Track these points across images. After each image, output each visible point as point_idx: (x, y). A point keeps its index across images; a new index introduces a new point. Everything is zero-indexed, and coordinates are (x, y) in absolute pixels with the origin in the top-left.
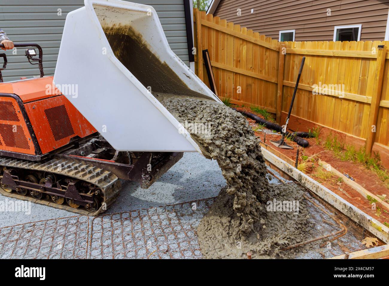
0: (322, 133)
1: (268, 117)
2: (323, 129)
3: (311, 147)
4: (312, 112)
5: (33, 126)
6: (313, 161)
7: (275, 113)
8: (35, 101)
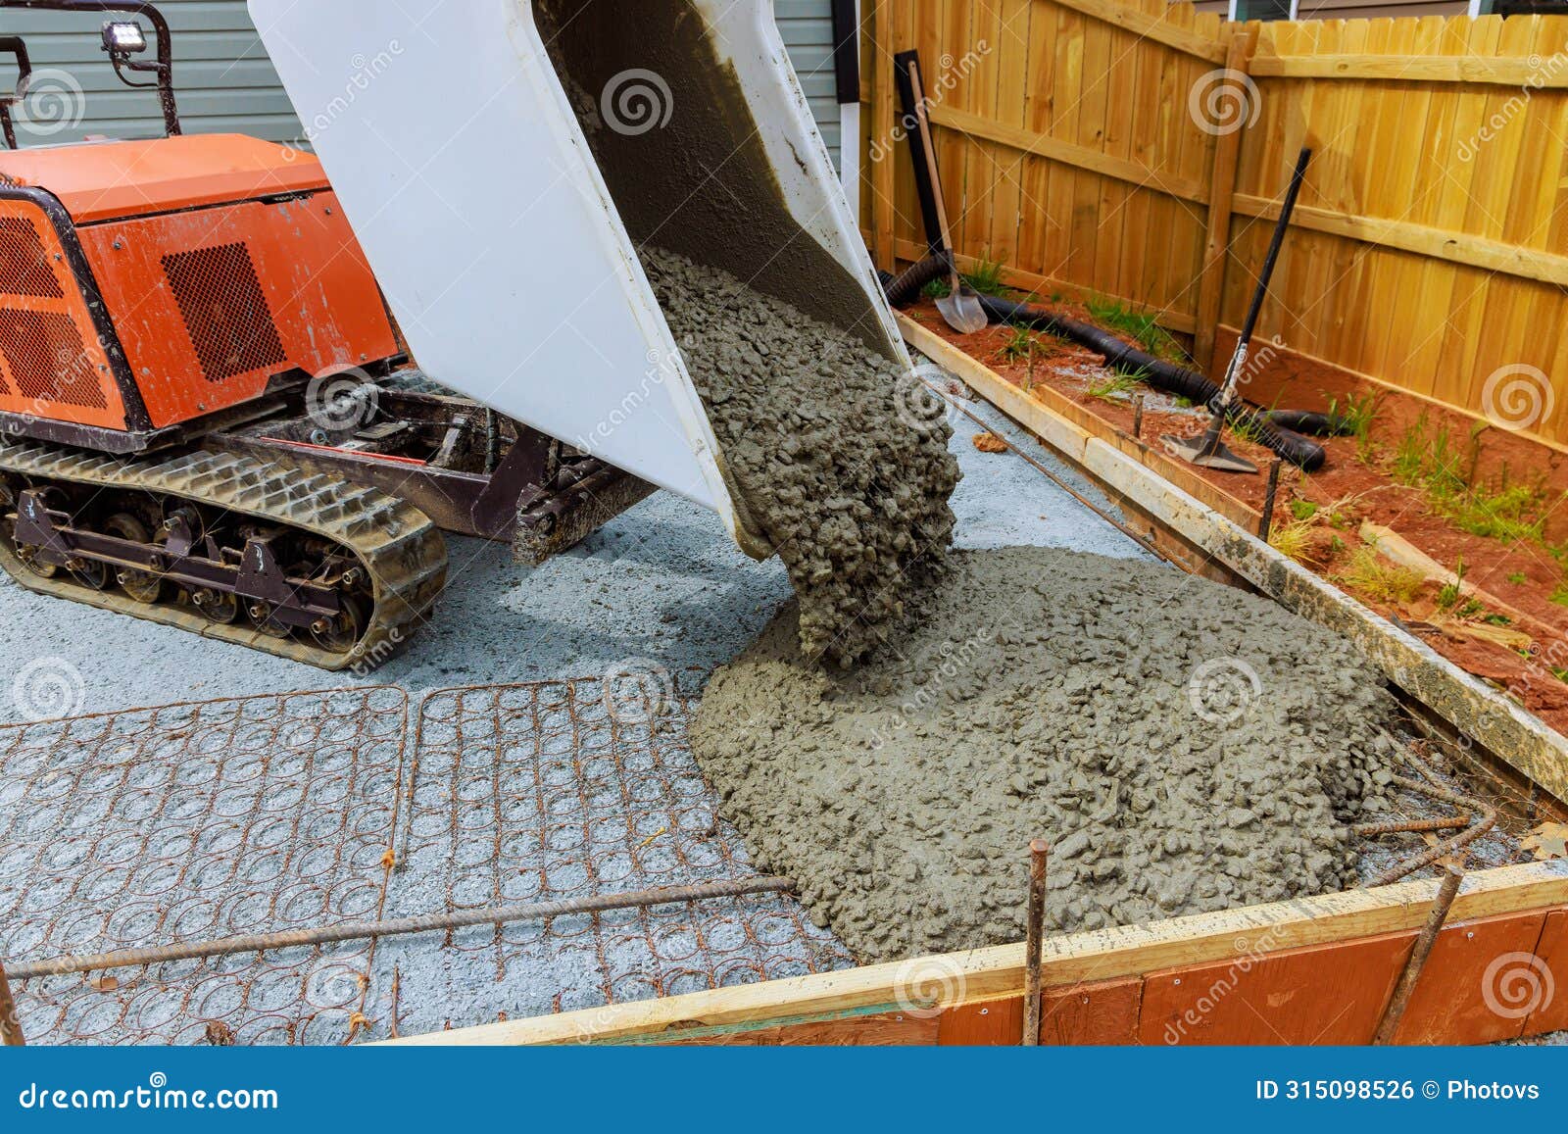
0: (1385, 415)
1: (1158, 347)
2: (1390, 402)
3: (1334, 473)
4: (1347, 331)
5: (113, 318)
6: (1337, 525)
7: (1190, 331)
8: (120, 220)
